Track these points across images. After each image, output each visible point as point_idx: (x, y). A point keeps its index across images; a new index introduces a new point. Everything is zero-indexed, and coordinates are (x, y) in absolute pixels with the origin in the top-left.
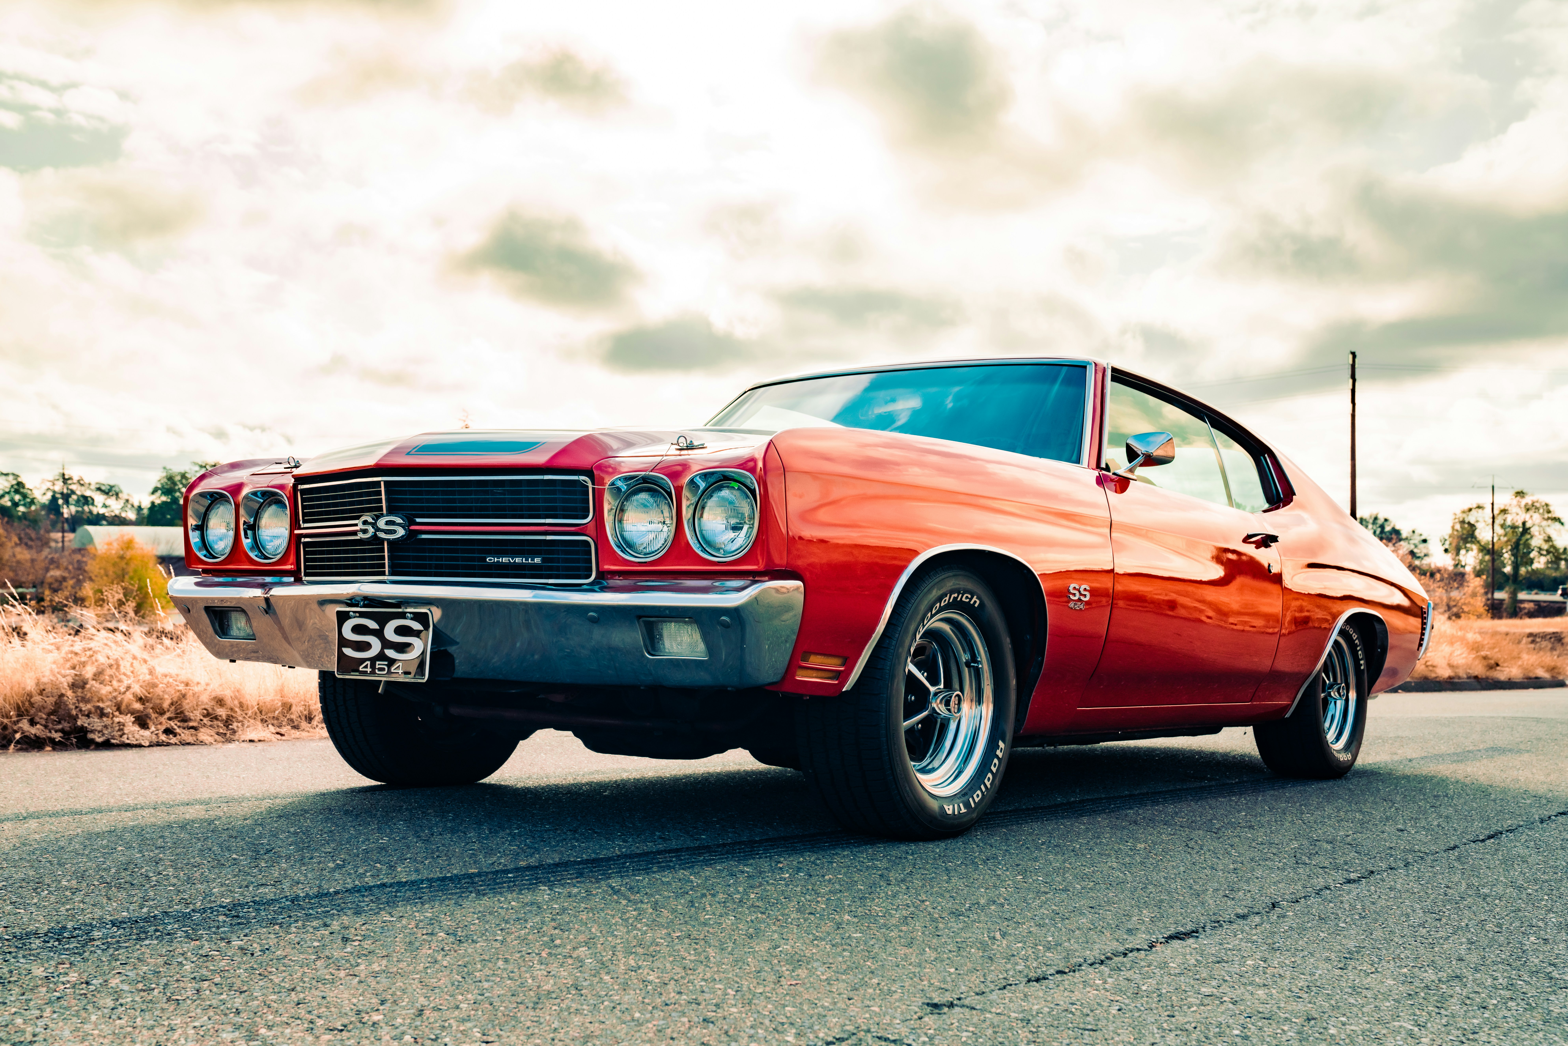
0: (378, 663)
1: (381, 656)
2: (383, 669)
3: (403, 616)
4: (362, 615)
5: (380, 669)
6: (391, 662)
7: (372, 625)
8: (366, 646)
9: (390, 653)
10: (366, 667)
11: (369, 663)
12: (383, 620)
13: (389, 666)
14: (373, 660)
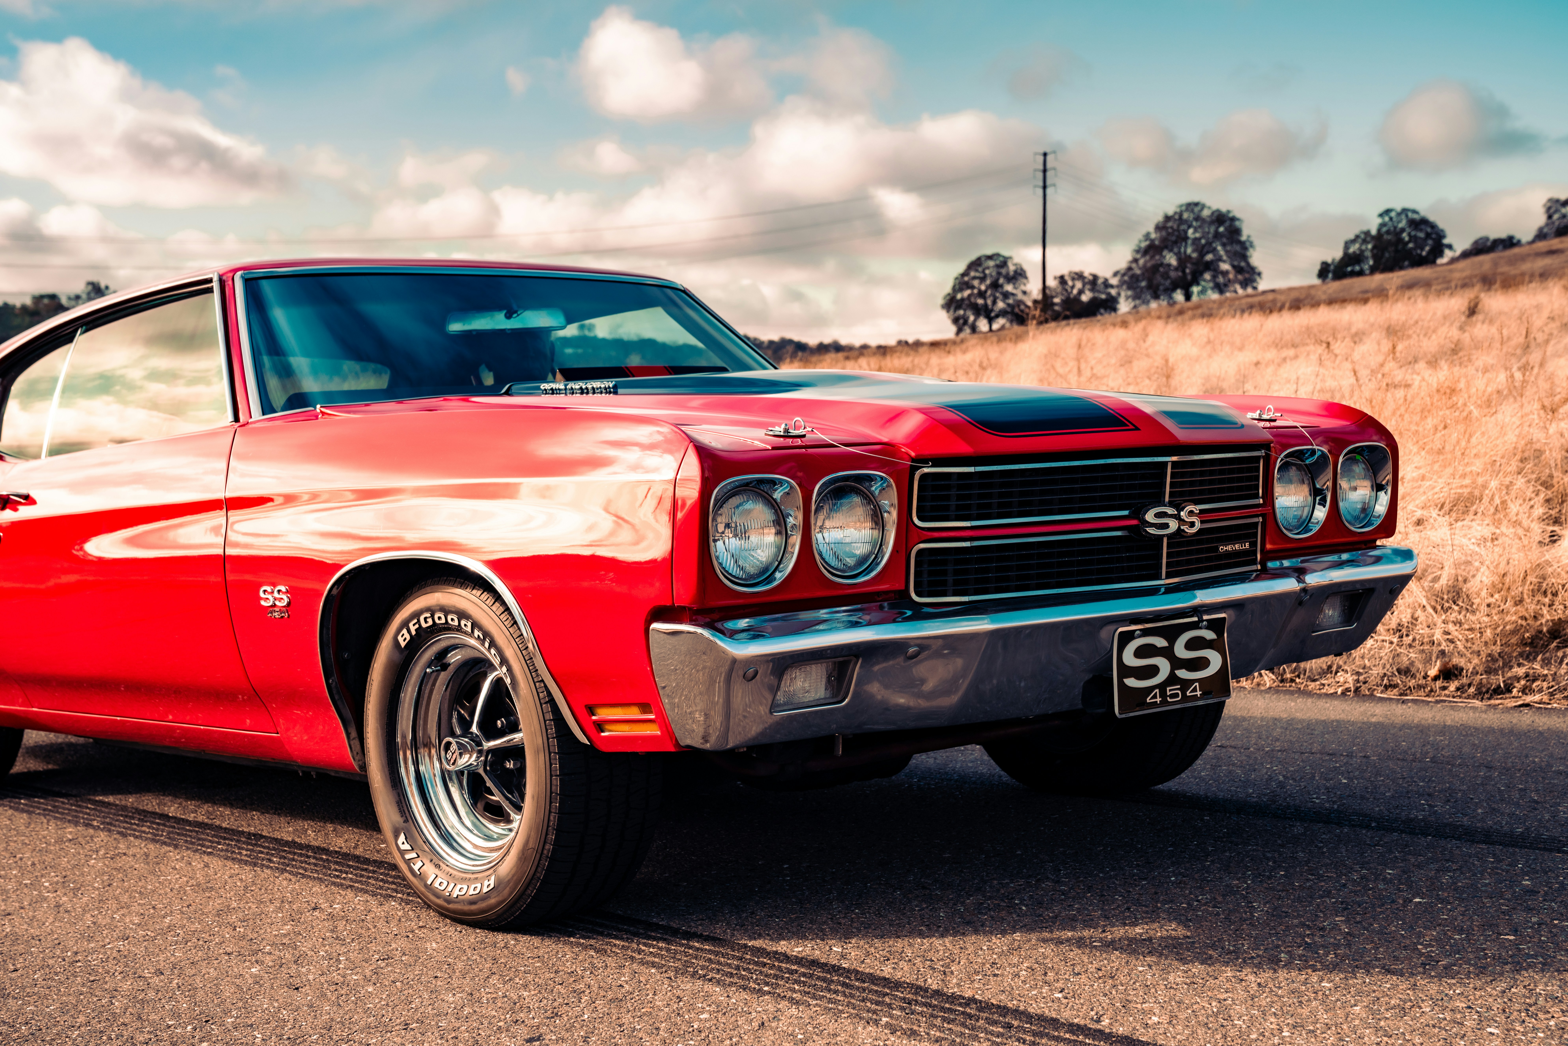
0: (1168, 689)
1: (1172, 679)
2: (1177, 695)
3: (1194, 626)
4: (1146, 633)
5: (1172, 696)
6: (1186, 684)
7: (1160, 642)
8: (1153, 671)
9: (1182, 674)
10: (1155, 697)
11: (1157, 690)
12: (1171, 635)
13: (1184, 690)
14: (1162, 686)
